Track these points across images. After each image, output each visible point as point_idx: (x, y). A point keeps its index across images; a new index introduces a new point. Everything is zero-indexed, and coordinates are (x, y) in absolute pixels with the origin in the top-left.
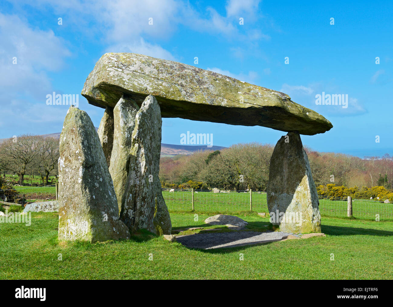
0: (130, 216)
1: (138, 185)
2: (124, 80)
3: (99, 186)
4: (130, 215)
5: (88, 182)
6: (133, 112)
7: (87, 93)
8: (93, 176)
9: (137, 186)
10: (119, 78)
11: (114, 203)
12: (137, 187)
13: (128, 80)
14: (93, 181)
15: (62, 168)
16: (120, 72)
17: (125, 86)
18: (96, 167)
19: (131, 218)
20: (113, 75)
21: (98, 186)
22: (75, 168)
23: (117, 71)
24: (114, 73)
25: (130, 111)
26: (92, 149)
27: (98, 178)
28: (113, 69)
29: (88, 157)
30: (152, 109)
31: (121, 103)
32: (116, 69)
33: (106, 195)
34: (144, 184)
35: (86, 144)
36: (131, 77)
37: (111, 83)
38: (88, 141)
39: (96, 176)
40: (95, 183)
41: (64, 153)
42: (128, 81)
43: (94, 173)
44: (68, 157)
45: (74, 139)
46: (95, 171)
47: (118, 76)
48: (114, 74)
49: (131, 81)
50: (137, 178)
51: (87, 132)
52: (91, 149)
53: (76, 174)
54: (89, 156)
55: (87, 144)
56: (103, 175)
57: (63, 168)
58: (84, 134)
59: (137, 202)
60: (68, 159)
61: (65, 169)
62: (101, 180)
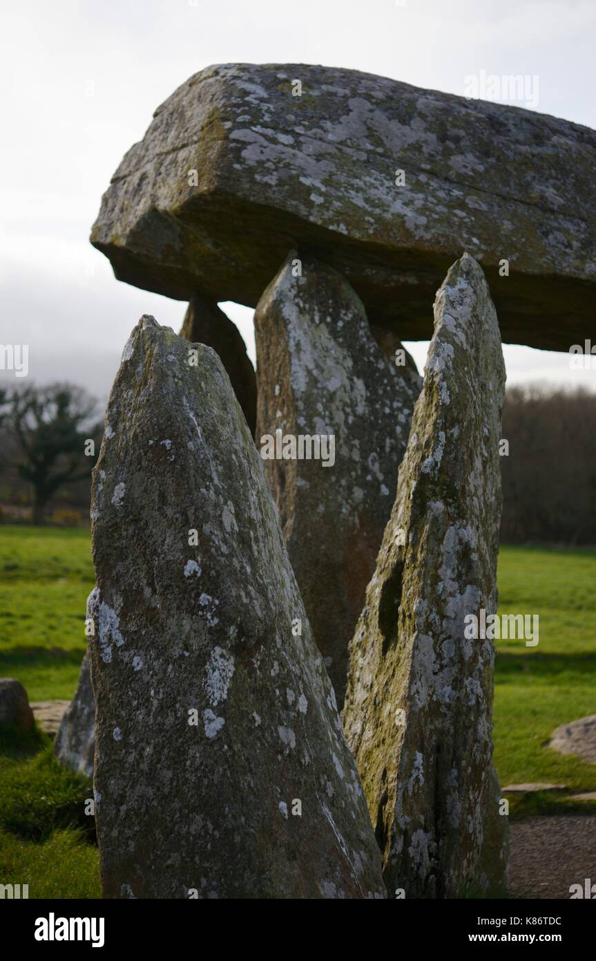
0: (419, 865)
1: (448, 706)
2: (306, 181)
3: (298, 743)
4: (418, 859)
5: (250, 731)
6: (340, 324)
7: (117, 237)
8: (268, 691)
9: (443, 709)
10: (283, 173)
11: (358, 816)
12: (445, 715)
13: (326, 182)
14: (272, 719)
15: (109, 650)
16: (285, 145)
17: (314, 211)
18: (277, 637)
19: (423, 872)
20: (258, 162)
21: (293, 745)
22: (182, 656)
23: (274, 141)
24: (262, 152)
25: (329, 319)
26: (255, 548)
27: (291, 697)
28: (257, 132)
29: (248, 594)
30: (480, 323)
31: (292, 287)
32: (269, 132)
33: (329, 784)
34: (478, 702)
35: (232, 525)
36: (334, 170)
37: (252, 199)
38: (237, 505)
39: (283, 687)
40: (281, 730)
41: (120, 567)
42: (323, 189)
43: (273, 674)
44: (140, 591)
45: (171, 498)
46: (276, 664)
47: (281, 165)
48: (263, 158)
49: (337, 186)
50: (442, 667)
51: (230, 460)
52: (250, 547)
53: (191, 685)
54: (250, 588)
55: (234, 521)
56: (305, 678)
57: (115, 647)
58: (220, 468)
59: (448, 792)
60: (142, 601)
61: (127, 654)
62: (303, 706)
